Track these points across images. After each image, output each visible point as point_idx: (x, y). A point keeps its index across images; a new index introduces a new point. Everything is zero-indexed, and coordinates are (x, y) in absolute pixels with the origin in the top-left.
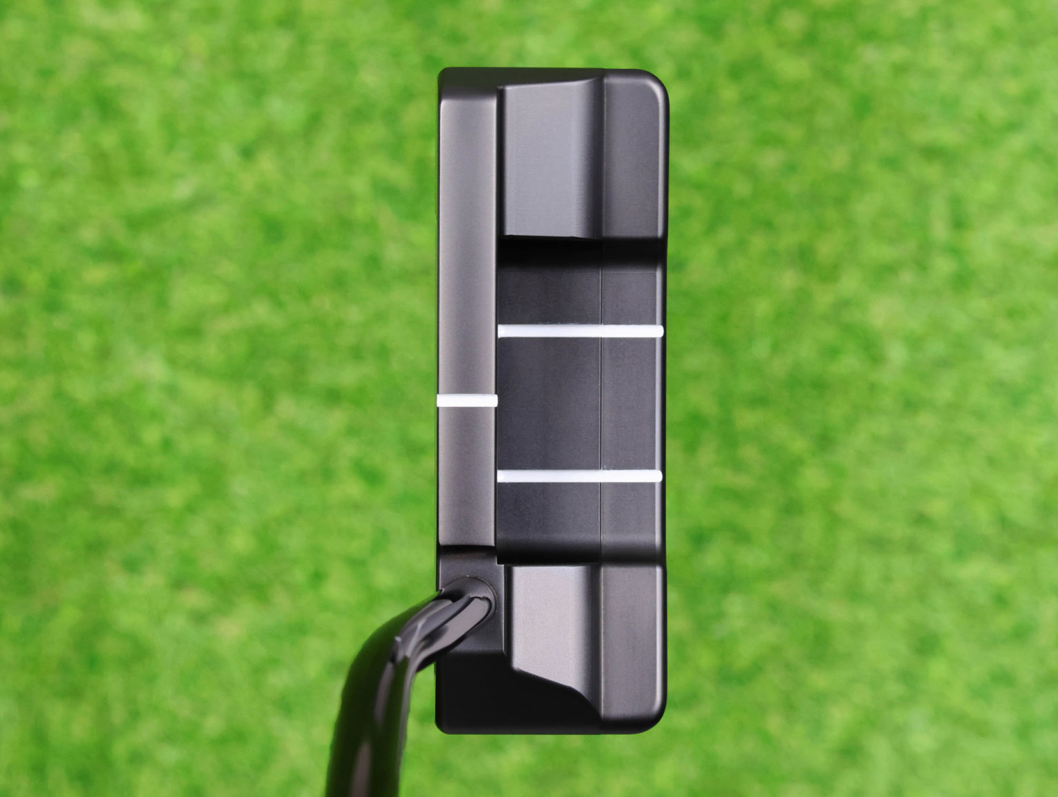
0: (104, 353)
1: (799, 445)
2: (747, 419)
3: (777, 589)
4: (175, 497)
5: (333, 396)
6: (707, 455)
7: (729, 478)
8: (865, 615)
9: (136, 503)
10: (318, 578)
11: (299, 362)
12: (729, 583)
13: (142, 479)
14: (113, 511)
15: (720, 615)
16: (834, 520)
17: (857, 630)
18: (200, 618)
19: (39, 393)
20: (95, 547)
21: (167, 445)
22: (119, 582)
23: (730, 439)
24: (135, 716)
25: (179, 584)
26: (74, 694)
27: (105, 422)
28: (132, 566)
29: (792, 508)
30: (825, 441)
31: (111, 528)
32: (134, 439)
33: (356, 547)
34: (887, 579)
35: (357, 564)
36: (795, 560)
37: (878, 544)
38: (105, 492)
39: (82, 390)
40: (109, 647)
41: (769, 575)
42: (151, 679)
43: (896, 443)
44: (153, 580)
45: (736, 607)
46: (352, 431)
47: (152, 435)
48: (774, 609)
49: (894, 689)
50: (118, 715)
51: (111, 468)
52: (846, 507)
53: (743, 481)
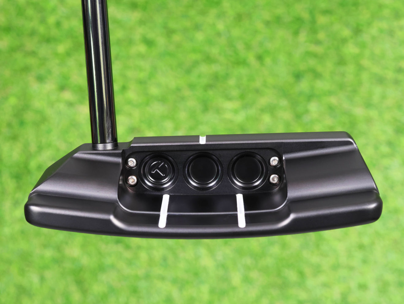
1: (346, 33)
2: (322, 20)
3: (333, 100)
4: (61, 49)
6: (303, 37)
7: (313, 48)
8: (373, 113)
9: (44, 50)
12: (310, 97)
14: (33, 54)
15: (307, 111)
16: (360, 68)
17: (369, 121)
18: (70, 104)
21: (58, 24)
22: (35, 87)
23: (314, 31)
24: (40, 148)
25: (62, 88)
26: (14, 138)
27: (30, 12)
28: (40, 79)
29: (341, 62)
30: (357, 31)
31: (31, 61)
32: (43, 21)
33: (142, 75)
34: (384, 97)
35: (142, 82)
36: (342, 87)
37: (380, 80)
38: (30, 44)
40: (29, 116)
41: (330, 93)
42: (49, 132)
44: (50, 86)
45: (313, 107)
46: (142, 22)
47: (52, 20)
48: (331, 108)
49: (385, 149)
50: (33, 148)
51: (33, 33)
52: (366, 63)
53: (319, 50)
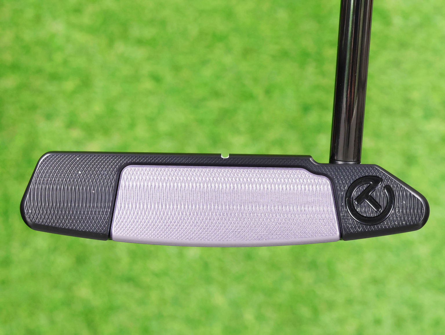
0: (38, 19)
5: (140, 42)
10: (132, 125)
11: (125, 26)
13: (55, 77)
19: (8, 37)
20: (33, 108)
39: (28, 36)
43: (397, 64)
